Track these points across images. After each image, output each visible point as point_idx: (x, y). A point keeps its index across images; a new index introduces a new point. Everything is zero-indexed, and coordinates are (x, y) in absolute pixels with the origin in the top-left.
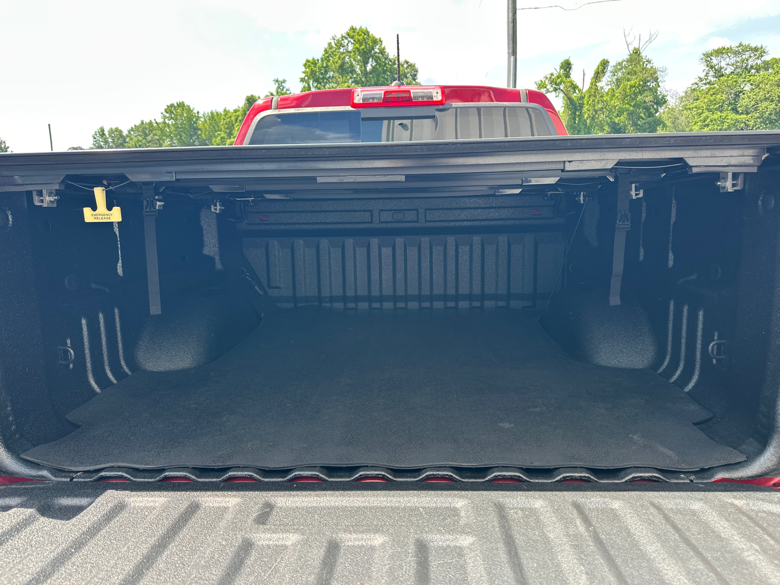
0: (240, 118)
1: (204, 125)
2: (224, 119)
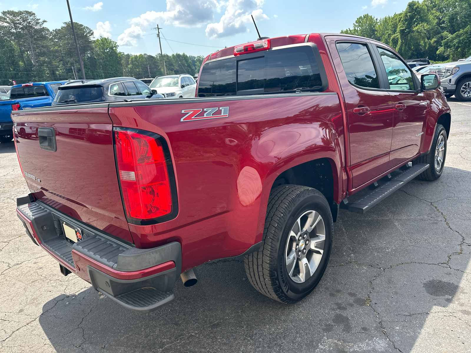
0: (402, 19)
1: (379, 27)
2: (392, 22)
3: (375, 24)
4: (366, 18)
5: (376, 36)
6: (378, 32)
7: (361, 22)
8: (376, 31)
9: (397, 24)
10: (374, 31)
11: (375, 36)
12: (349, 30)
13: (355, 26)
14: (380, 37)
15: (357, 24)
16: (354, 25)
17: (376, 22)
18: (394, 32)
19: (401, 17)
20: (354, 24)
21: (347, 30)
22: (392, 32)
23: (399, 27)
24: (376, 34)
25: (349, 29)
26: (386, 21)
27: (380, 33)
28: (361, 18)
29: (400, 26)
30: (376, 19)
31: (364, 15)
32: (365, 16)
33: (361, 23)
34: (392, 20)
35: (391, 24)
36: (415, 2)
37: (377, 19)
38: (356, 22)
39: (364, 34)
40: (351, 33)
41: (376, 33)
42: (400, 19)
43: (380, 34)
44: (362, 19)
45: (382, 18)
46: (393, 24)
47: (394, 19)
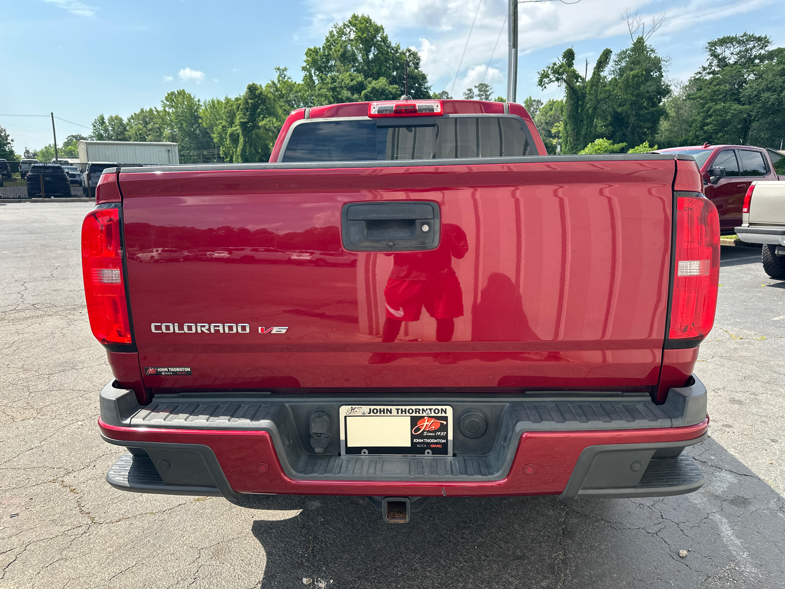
0: (241, 107)
1: (204, 113)
2: (225, 108)
3: (197, 108)
4: (182, 96)
5: (201, 125)
6: (203, 121)
7: (174, 101)
8: (200, 118)
9: (234, 114)
10: (197, 118)
11: (199, 126)
12: (155, 110)
13: (165, 106)
14: (207, 128)
15: (168, 103)
16: (163, 103)
17: (199, 104)
18: (231, 123)
19: (240, 104)
20: (162, 101)
21: (151, 109)
22: (227, 123)
23: (238, 118)
24: (201, 123)
25: (155, 108)
26: (214, 106)
27: (208, 122)
28: (173, 93)
29: (239, 116)
30: (197, 101)
31: (178, 91)
32: (181, 92)
33: (175, 103)
34: (226, 106)
35: (224, 111)
36: (257, 85)
37: (199, 101)
38: (166, 99)
39: (181, 120)
40: (159, 115)
41: (200, 121)
42: (239, 106)
43: (207, 124)
44: (175, 96)
45: (208, 101)
46: (227, 112)
47: (228, 105)
